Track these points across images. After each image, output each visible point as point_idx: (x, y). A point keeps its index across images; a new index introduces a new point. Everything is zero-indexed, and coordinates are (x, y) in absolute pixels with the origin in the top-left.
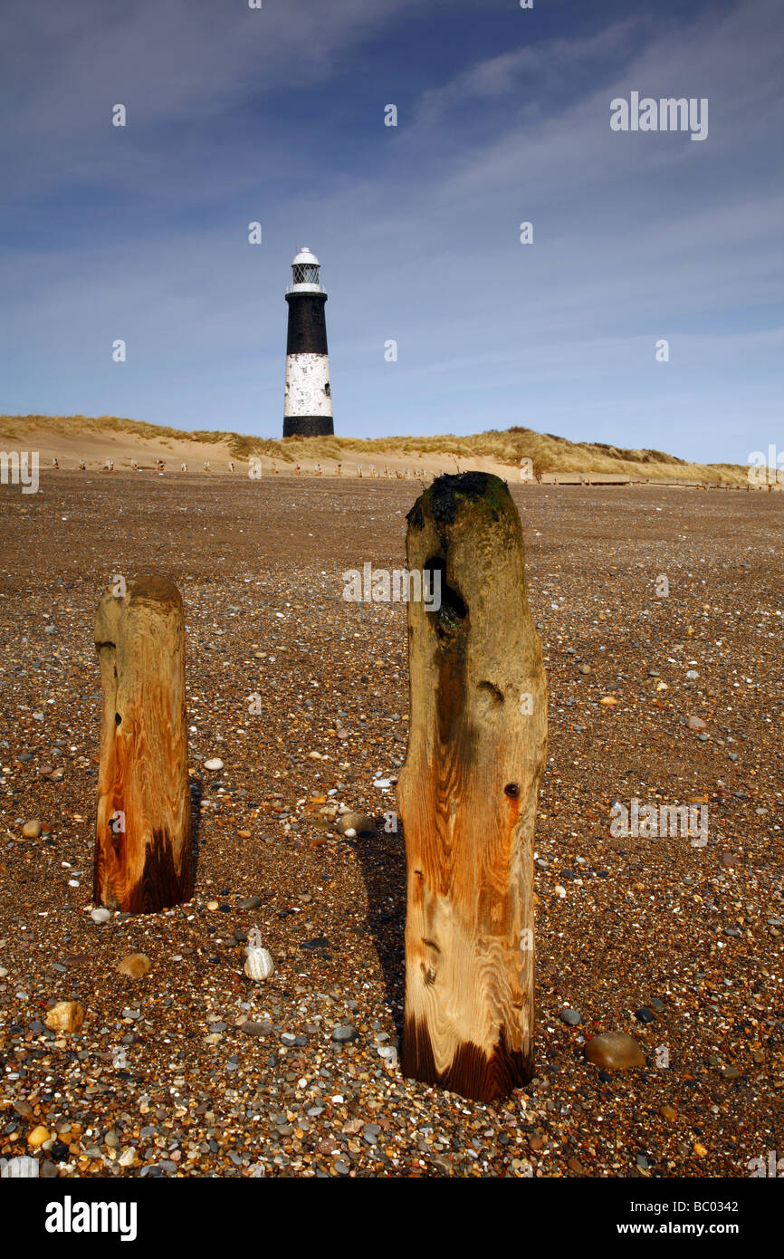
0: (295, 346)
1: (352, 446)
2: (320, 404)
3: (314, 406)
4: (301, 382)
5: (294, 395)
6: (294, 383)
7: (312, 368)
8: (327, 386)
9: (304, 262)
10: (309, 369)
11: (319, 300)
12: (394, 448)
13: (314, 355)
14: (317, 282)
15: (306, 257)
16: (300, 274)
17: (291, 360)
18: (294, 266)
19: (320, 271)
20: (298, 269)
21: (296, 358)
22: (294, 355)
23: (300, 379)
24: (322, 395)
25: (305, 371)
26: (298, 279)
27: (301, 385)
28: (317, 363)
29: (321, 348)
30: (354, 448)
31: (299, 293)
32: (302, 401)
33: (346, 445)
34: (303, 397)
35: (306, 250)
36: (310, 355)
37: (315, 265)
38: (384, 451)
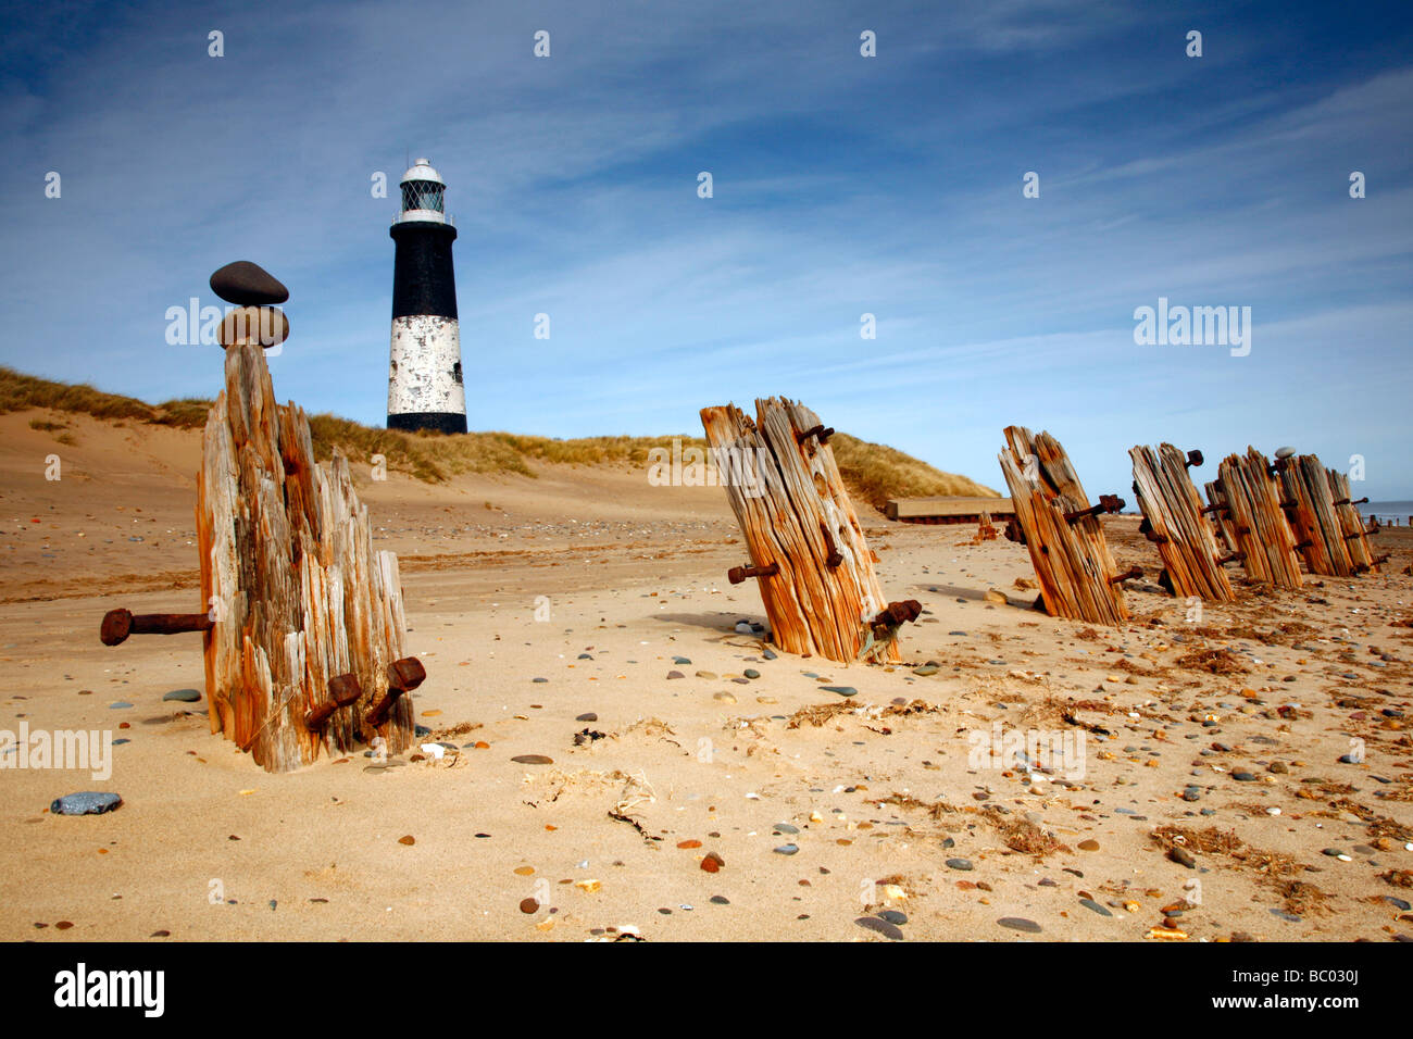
0: (406, 304)
1: (540, 451)
2: (447, 394)
3: (437, 399)
4: (416, 360)
5: (405, 380)
6: (404, 361)
7: (433, 338)
8: (457, 366)
9: (421, 179)
10: (428, 341)
11: (445, 234)
12: (612, 455)
13: (437, 318)
14: (440, 208)
15: (423, 172)
16: (414, 196)
17: (400, 326)
18: (405, 185)
19: (446, 194)
20: (411, 189)
21: (408, 322)
22: (404, 318)
23: (414, 356)
24: (449, 380)
25: (422, 342)
26: (411, 204)
27: (417, 364)
28: (442, 331)
29: (447, 310)
30: (544, 454)
31: (412, 223)
32: (418, 388)
33: (529, 448)
34: (420, 384)
35: (422, 161)
36: (431, 317)
37: (437, 184)
38: (598, 461)
